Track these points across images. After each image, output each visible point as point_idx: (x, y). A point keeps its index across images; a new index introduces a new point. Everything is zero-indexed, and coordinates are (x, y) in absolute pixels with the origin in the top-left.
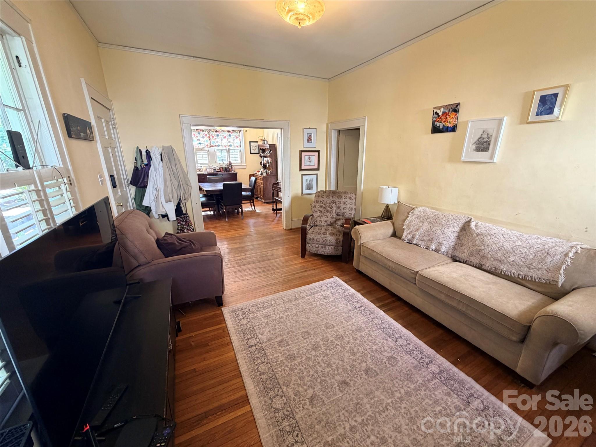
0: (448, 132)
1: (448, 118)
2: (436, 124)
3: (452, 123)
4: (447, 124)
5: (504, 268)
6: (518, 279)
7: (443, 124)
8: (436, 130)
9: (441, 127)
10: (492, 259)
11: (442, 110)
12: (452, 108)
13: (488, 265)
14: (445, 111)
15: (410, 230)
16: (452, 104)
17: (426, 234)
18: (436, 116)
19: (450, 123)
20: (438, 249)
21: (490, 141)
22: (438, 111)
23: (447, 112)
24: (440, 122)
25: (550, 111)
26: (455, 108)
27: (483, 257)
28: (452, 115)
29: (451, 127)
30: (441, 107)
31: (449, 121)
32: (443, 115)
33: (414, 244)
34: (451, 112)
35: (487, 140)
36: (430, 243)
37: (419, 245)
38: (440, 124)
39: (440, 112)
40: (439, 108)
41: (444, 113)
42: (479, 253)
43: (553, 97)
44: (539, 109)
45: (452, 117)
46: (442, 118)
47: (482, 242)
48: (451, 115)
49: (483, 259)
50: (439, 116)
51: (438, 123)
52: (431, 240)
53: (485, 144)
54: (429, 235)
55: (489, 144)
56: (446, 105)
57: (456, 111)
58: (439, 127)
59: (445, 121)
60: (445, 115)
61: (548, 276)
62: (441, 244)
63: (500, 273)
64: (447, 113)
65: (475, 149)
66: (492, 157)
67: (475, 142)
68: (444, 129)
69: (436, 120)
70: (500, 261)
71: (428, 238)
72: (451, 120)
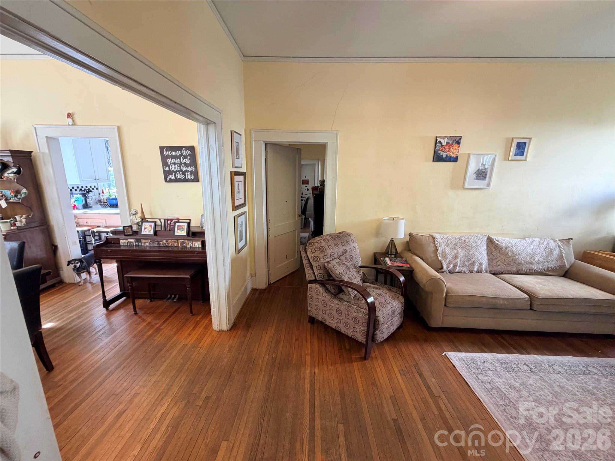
0: (451, 161)
1: (451, 148)
2: (439, 153)
3: (455, 154)
4: (450, 154)
5: (535, 267)
6: (545, 272)
7: (446, 154)
8: (438, 158)
9: (444, 156)
10: (525, 263)
11: (446, 140)
12: (455, 140)
13: (524, 269)
14: (449, 141)
15: (448, 260)
16: (456, 137)
17: (466, 259)
18: (440, 145)
19: (453, 153)
20: (479, 269)
21: (487, 172)
22: (442, 141)
23: (451, 142)
24: (444, 152)
25: (522, 154)
26: (458, 140)
27: (519, 264)
28: (456, 146)
29: (454, 157)
30: (446, 137)
31: (452, 151)
32: (446, 145)
33: (456, 272)
34: (454, 143)
35: (485, 171)
36: (472, 267)
37: (463, 272)
38: (444, 153)
39: (444, 142)
40: (444, 138)
41: (448, 143)
42: (515, 262)
43: (523, 144)
44: (516, 151)
45: (455, 148)
46: (446, 147)
47: (513, 253)
48: (454, 146)
49: (519, 266)
50: (442, 146)
51: (441, 152)
52: (473, 264)
53: (483, 174)
54: (469, 260)
55: (486, 174)
56: (450, 137)
57: (459, 143)
58: (442, 156)
59: (448, 151)
60: (449, 145)
61: (559, 263)
62: (481, 264)
63: (534, 272)
64: (451, 144)
65: (475, 178)
66: (488, 185)
67: (476, 172)
68: (447, 159)
69: (440, 149)
70: (531, 263)
71: (470, 262)
72: (455, 151)
